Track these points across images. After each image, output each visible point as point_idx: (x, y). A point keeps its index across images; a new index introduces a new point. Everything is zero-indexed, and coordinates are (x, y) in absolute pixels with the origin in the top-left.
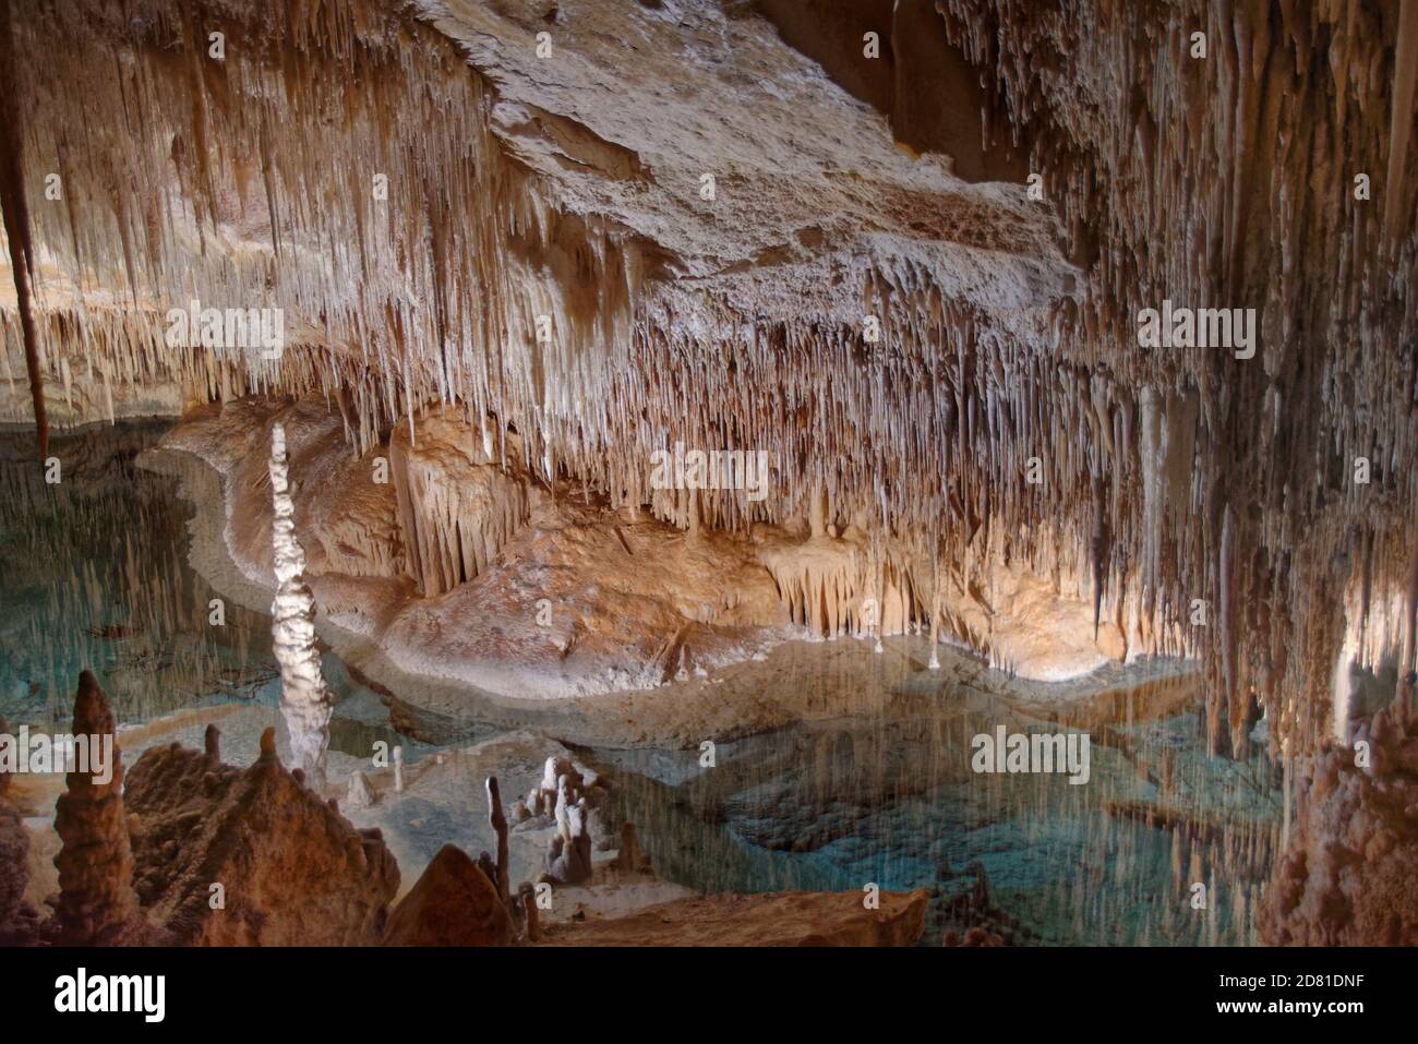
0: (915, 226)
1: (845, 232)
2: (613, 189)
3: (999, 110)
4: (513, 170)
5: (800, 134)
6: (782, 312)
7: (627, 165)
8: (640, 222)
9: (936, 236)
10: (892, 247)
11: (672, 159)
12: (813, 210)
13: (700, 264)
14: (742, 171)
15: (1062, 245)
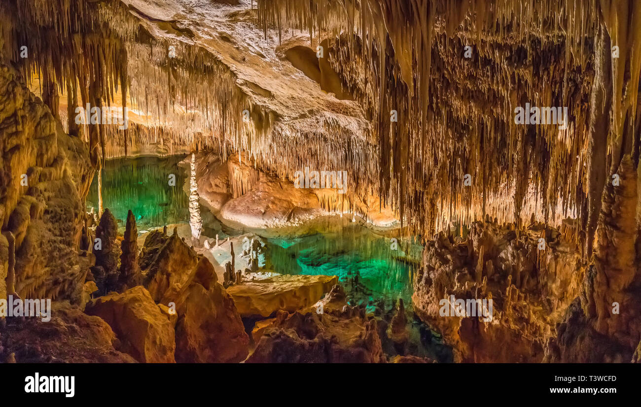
0: (332, 110)
1: (318, 111)
2: (265, 99)
3: (345, 84)
4: (243, 95)
5: (303, 87)
6: (307, 129)
7: (269, 94)
8: (273, 107)
9: (338, 112)
10: (328, 114)
11: (278, 93)
12: (311, 106)
13: (286, 118)
14: (294, 96)
15: (364, 115)
